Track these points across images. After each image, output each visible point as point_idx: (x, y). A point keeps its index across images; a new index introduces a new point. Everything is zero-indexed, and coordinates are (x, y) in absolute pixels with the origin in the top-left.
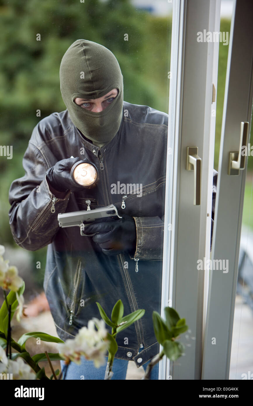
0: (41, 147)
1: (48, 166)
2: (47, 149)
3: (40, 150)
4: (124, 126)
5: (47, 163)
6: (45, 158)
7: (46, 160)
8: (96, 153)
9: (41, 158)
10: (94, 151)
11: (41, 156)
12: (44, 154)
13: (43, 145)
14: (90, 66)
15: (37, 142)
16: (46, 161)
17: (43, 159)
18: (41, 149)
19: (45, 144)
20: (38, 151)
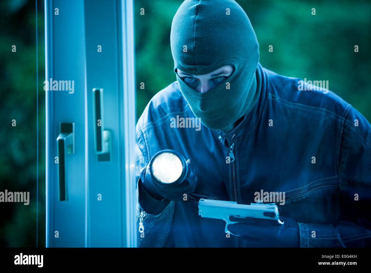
0: (146, 129)
1: (149, 155)
2: (151, 133)
3: (143, 133)
4: (266, 105)
5: (148, 152)
6: (147, 145)
7: (147, 147)
8: (223, 141)
9: (143, 144)
10: (220, 137)
11: (142, 141)
12: (147, 138)
13: (148, 127)
14: (196, 31)
15: (143, 122)
16: (148, 149)
17: (144, 146)
18: (145, 132)
19: (151, 126)
20: (141, 134)
